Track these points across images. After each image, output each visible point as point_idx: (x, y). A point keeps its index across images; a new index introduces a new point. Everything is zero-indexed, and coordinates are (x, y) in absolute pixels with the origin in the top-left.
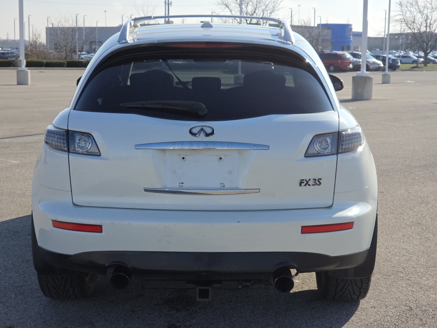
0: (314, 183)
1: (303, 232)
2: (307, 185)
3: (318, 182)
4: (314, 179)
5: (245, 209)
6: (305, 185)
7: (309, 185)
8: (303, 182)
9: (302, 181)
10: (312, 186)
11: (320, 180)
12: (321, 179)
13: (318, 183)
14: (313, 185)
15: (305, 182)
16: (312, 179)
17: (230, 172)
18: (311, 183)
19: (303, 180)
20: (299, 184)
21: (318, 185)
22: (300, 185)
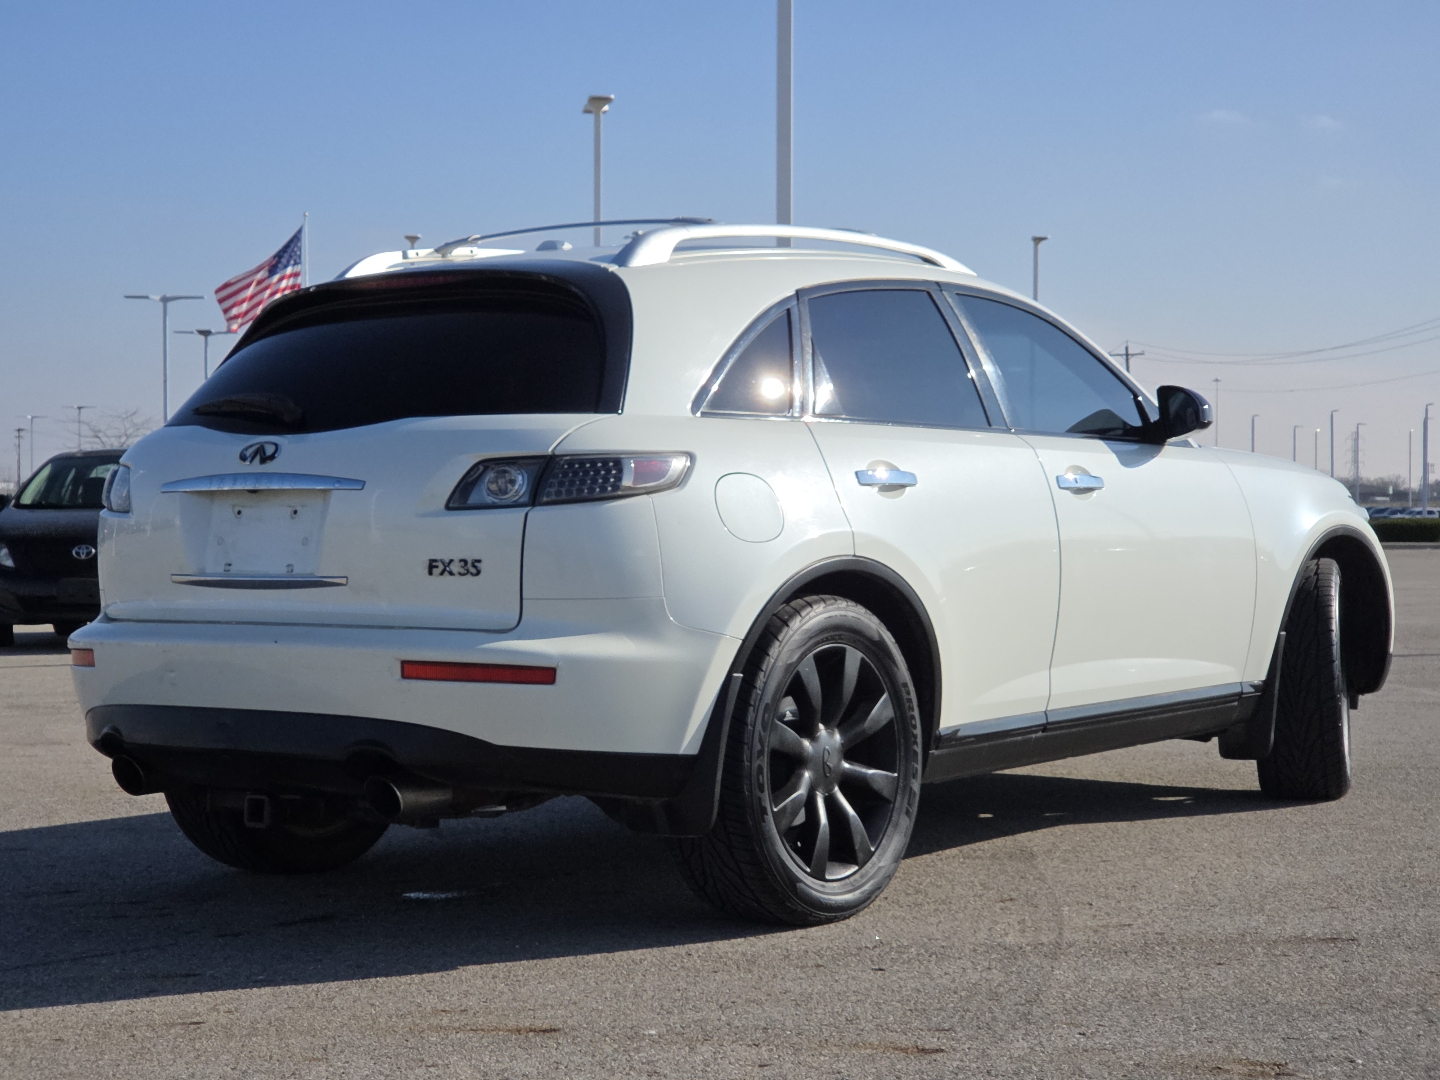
0: (463, 571)
1: (405, 676)
2: (446, 573)
3: (472, 567)
4: (461, 561)
5: (326, 622)
6: (442, 574)
7: (451, 573)
8: (437, 567)
9: (434, 564)
10: (458, 577)
11: (476, 564)
12: (479, 561)
13: (473, 571)
14: (460, 574)
15: (441, 567)
16: (456, 559)
17: (305, 542)
18: (455, 568)
19: (435, 561)
20: (426, 571)
21: (472, 574)
22: (430, 573)
